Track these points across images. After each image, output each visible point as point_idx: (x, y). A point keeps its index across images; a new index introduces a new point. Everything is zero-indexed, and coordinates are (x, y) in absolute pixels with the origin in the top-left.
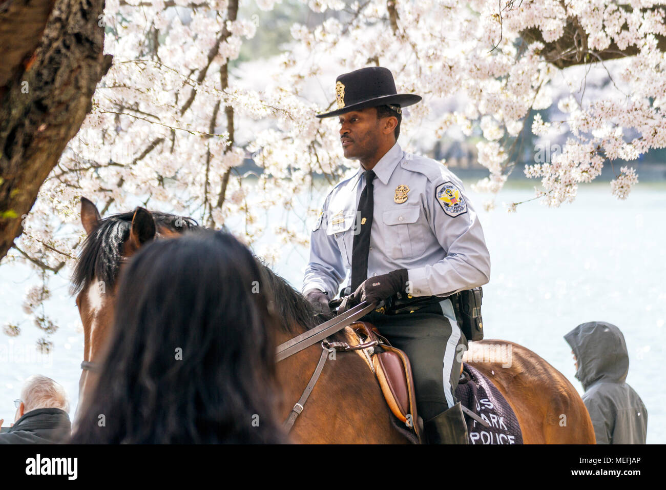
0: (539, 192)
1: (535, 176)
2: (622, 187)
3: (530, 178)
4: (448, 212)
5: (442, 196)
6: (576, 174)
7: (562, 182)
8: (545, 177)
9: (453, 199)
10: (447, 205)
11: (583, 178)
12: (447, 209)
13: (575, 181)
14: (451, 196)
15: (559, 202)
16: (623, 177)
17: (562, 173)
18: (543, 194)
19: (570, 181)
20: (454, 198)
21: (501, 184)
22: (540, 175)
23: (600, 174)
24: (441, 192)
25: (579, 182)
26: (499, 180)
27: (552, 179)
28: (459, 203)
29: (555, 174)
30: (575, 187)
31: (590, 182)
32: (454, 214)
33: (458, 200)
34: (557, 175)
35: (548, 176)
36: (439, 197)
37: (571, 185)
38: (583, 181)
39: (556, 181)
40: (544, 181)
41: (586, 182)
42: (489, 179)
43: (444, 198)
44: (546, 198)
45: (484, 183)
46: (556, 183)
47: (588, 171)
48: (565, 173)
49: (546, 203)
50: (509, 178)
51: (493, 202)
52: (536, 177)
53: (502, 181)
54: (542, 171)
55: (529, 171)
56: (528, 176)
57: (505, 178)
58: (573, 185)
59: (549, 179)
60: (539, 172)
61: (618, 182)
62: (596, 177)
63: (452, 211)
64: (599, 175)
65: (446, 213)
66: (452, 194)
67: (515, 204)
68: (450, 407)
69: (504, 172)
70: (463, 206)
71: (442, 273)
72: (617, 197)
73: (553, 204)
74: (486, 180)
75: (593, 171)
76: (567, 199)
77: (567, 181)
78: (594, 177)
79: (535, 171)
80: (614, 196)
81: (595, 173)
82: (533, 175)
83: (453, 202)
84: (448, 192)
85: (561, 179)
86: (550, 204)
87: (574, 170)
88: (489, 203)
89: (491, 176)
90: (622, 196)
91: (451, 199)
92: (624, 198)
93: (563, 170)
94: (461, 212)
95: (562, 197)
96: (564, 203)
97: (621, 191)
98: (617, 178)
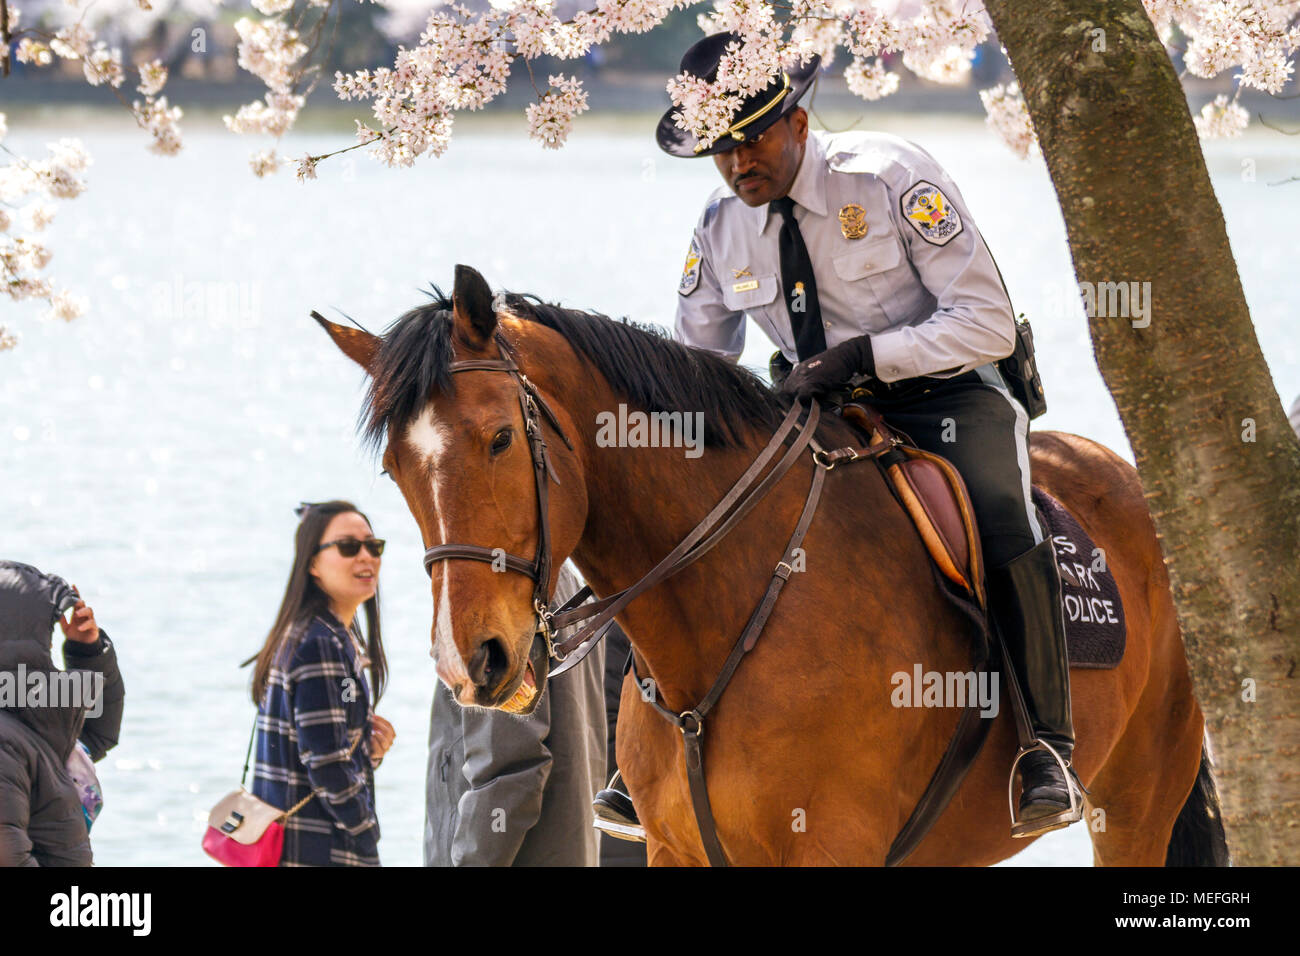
0: (366, 132)
1: (357, 96)
2: (552, 120)
3: (347, 99)
4: (930, 239)
5: (914, 212)
6: (448, 92)
7: (419, 108)
8: (381, 97)
9: (934, 213)
10: (925, 225)
11: (465, 100)
12: (927, 233)
13: (448, 107)
14: (930, 207)
15: (413, 155)
16: (554, 96)
17: (417, 90)
18: (376, 136)
19: (435, 107)
20: (936, 210)
21: (291, 115)
22: (370, 93)
23: (504, 91)
24: (911, 203)
25: (456, 108)
26: (286, 106)
27: (394, 102)
28: (945, 217)
29: (404, 92)
30: (447, 122)
31: (482, 108)
32: (942, 241)
33: (943, 212)
34: (408, 91)
35: (386, 95)
36: (909, 214)
37: (437, 115)
38: (464, 107)
39: (404, 107)
40: (379, 105)
41: (473, 108)
42: (266, 104)
43: (919, 214)
44: (380, 145)
45: (253, 112)
46: (404, 111)
47: (477, 84)
48: (425, 90)
49: (383, 157)
50: (308, 100)
51: (272, 156)
52: (360, 98)
53: (292, 107)
54: (374, 86)
55: (346, 85)
56: (343, 96)
57: (300, 100)
58: (442, 116)
59: (388, 104)
60: (368, 86)
61: (542, 109)
62: (494, 96)
63: (937, 235)
64: (501, 92)
65: (926, 240)
66: (931, 204)
67: (312, 160)
68: (1037, 543)
69: (296, 89)
70: (954, 221)
71: (932, 339)
72: (542, 141)
73: (397, 157)
74: (257, 105)
75: (487, 83)
76: (430, 148)
77: (430, 105)
78: (488, 98)
79: (357, 84)
80: (536, 139)
81: (490, 90)
82: (354, 95)
83: (935, 220)
84: (924, 201)
85: (415, 103)
86: (391, 160)
87: (444, 81)
88: (264, 156)
89: (268, 97)
90: (552, 140)
91: (931, 214)
92: (556, 145)
93: (419, 83)
94: (952, 235)
95: (418, 142)
96: (424, 156)
97: (550, 129)
98: (540, 99)
